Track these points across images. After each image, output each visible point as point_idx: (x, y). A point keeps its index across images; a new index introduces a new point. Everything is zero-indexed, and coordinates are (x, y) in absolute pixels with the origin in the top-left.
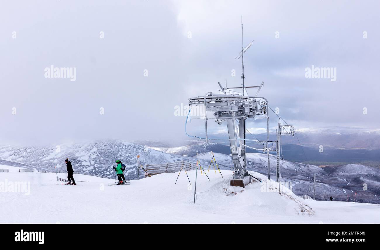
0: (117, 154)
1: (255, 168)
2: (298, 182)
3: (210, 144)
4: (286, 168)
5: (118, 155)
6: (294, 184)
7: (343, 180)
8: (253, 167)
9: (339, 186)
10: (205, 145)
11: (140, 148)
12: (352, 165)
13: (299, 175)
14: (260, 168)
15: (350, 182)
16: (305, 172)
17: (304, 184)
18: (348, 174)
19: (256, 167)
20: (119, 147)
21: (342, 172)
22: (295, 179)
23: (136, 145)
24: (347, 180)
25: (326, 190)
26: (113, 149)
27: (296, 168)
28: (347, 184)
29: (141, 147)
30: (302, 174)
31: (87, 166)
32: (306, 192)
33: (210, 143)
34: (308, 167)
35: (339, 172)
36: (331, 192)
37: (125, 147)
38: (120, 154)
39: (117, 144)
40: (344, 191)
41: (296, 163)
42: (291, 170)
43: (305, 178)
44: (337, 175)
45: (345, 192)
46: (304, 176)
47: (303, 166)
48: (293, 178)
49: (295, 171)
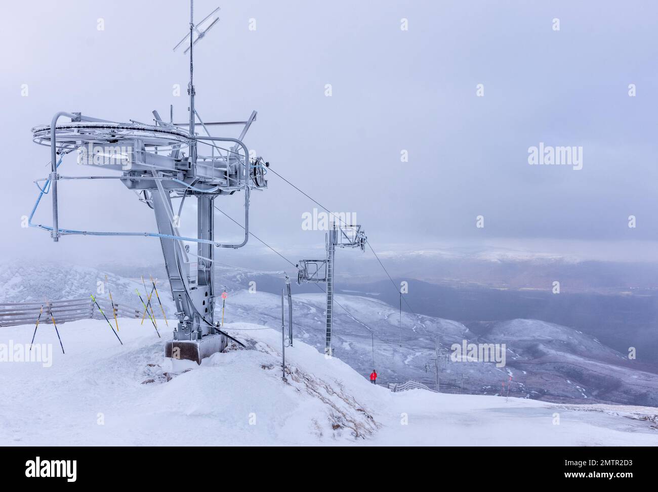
0: (61, 290)
2: (420, 353)
4: (396, 323)
6: (412, 357)
10: (238, 277)
11: (110, 278)
12: (521, 321)
13: (421, 339)
14: (346, 322)
15: (520, 355)
16: (432, 332)
18: (515, 339)
19: (339, 322)
20: (66, 276)
21: (504, 335)
22: (415, 346)
23: (101, 273)
24: (514, 351)
25: (473, 369)
26: (54, 280)
27: (414, 325)
28: (515, 359)
29: (112, 276)
30: (428, 337)
33: (249, 272)
34: (438, 323)
35: (497, 335)
36: (483, 373)
37: (78, 276)
38: (68, 289)
39: (63, 270)
40: (509, 371)
41: (415, 315)
42: (405, 328)
43: (433, 345)
44: (495, 339)
45: (511, 374)
46: (431, 340)
47: (429, 320)
48: (409, 345)
49: (414, 330)
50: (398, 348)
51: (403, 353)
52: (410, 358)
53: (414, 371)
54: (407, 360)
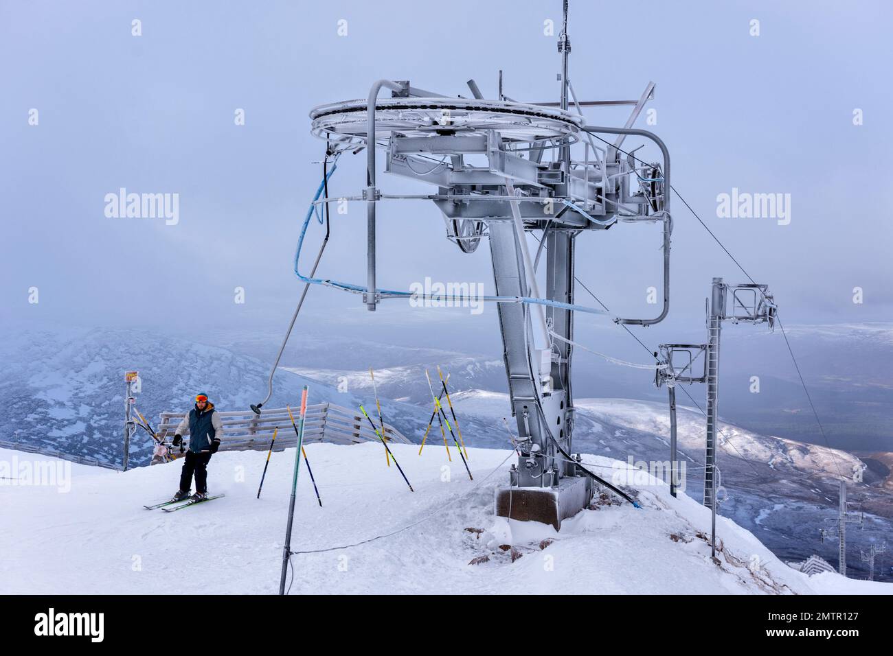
0: (171, 385)
1: (634, 450)
2: (782, 505)
3: (487, 363)
5: (174, 389)
6: (768, 511)
8: (628, 447)
10: (469, 368)
11: (251, 367)
13: (784, 481)
14: (654, 450)
16: (802, 470)
17: (802, 511)
19: (640, 448)
20: (179, 361)
22: (771, 493)
23: (238, 358)
25: (875, 535)
26: (159, 368)
27: (772, 457)
29: (254, 363)
30: (795, 478)
31: (65, 423)
32: (808, 539)
33: (489, 360)
34: (812, 453)
37: (200, 361)
38: (182, 385)
39: (174, 352)
41: (774, 440)
42: (755, 464)
43: (806, 492)
46: (802, 484)
47: (799, 449)
48: (763, 491)
49: (772, 466)
50: (744, 496)
51: (751, 505)
52: (764, 514)
53: (771, 537)
54: (760, 518)
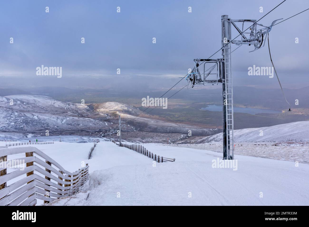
1: (29, 107)
2: (69, 118)
4: (58, 106)
6: (65, 120)
7: (104, 115)
8: (28, 107)
9: (101, 120)
12: (110, 103)
13: (69, 112)
14: (35, 107)
15: (110, 116)
16: (73, 109)
17: (74, 119)
18: (107, 110)
19: (31, 107)
21: (103, 109)
22: (66, 115)
24: (107, 115)
25: (91, 123)
27: (66, 107)
28: (108, 118)
30: (72, 111)
32: (76, 126)
34: (75, 105)
35: (100, 109)
36: (95, 125)
40: (106, 123)
41: (66, 102)
42: (62, 108)
43: (74, 115)
44: (100, 111)
45: (107, 124)
46: (73, 113)
47: (72, 104)
48: (64, 115)
49: (66, 109)
50: (59, 117)
51: (61, 119)
52: (64, 121)
53: (67, 126)
54: (63, 122)
